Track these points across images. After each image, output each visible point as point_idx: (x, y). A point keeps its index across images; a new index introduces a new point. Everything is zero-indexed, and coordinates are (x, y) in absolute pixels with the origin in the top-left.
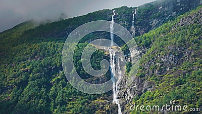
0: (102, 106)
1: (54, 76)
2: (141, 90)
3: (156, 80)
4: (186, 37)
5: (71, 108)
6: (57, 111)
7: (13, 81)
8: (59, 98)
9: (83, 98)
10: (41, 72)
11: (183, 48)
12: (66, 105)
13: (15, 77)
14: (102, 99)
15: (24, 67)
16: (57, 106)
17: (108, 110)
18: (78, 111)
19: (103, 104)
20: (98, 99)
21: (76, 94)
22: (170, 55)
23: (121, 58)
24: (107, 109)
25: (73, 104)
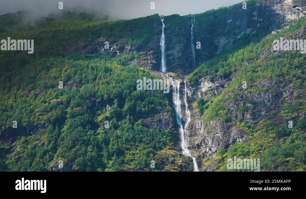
0: (172, 159)
1: (99, 112)
2: (228, 140)
3: (249, 127)
4: (285, 69)
5: (132, 161)
6: (113, 164)
7: (45, 117)
8: (113, 145)
9: (146, 146)
10: (82, 106)
11: (282, 85)
12: (124, 156)
13: (46, 111)
14: (169, 149)
15: (57, 97)
16: (113, 156)
17: (181, 165)
18: (141, 164)
19: (173, 156)
20: (165, 149)
21: (136, 140)
22: (265, 93)
23: (188, 92)
24: (179, 164)
25: (134, 154)
